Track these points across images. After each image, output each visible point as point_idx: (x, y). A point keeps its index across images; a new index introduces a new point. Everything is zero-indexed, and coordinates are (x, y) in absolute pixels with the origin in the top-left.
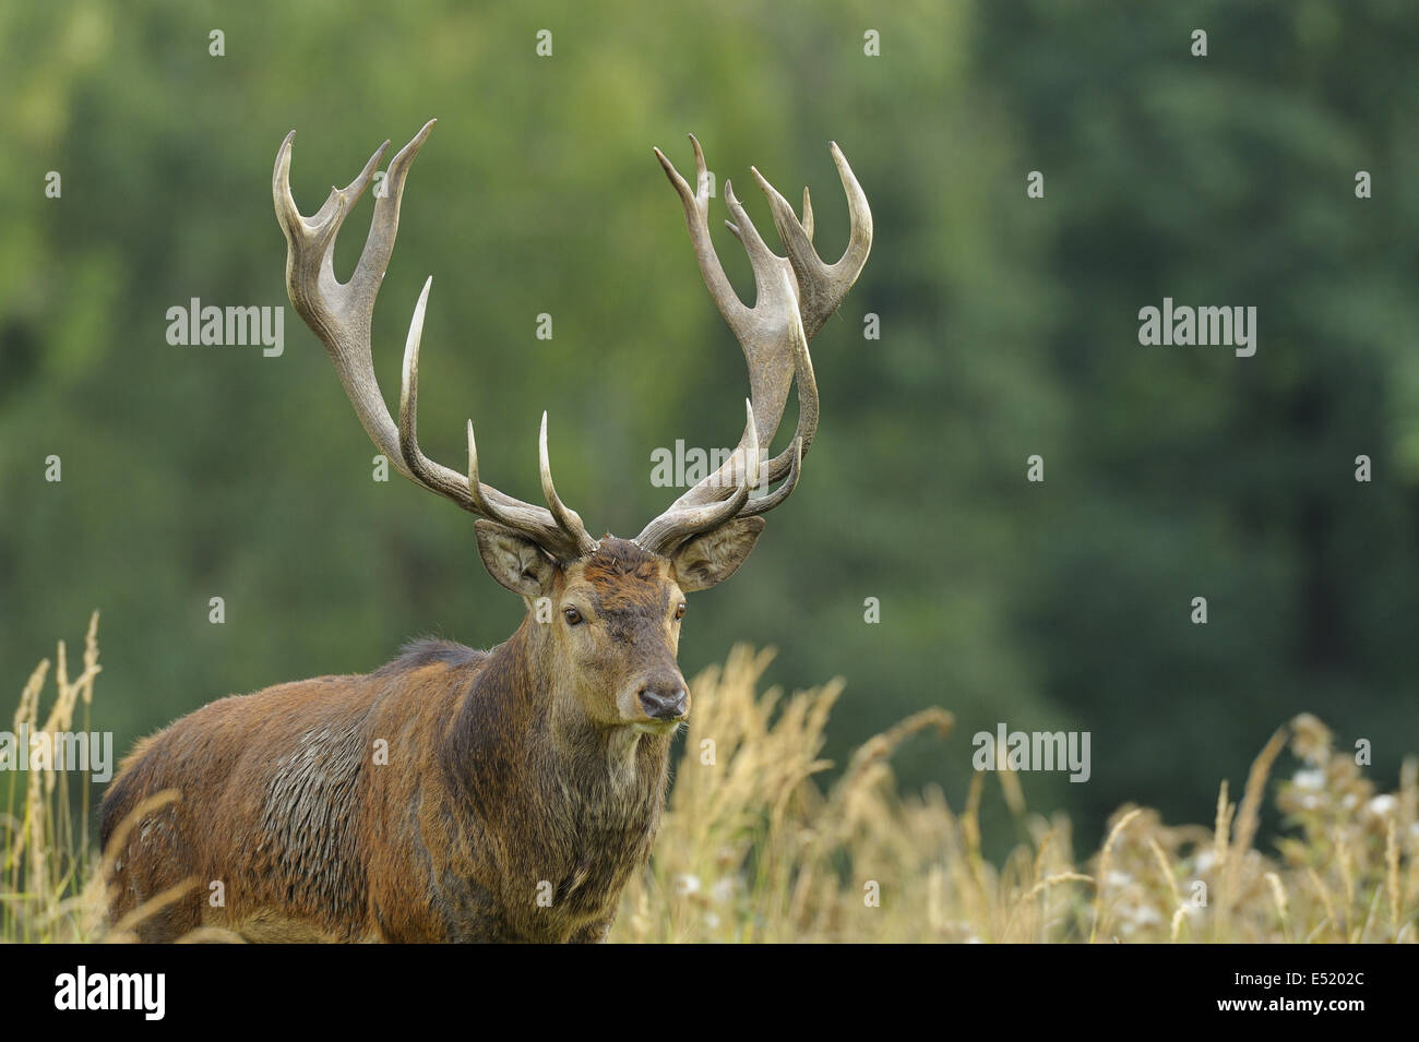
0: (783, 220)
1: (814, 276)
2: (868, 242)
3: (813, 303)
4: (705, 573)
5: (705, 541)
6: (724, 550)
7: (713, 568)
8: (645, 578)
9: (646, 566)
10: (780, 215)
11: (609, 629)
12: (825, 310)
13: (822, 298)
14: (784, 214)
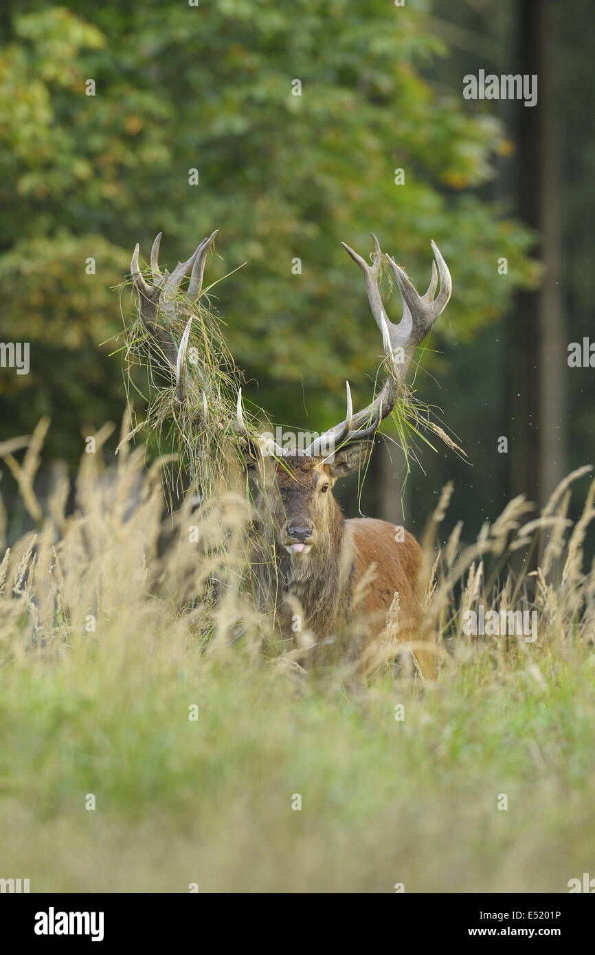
0: (401, 281)
1: (418, 310)
2: (449, 292)
3: (419, 323)
4: (346, 467)
5: (345, 452)
6: (355, 457)
7: (349, 466)
8: (306, 471)
9: (307, 464)
10: (399, 279)
11: (282, 498)
12: (426, 327)
13: (423, 321)
14: (402, 279)
